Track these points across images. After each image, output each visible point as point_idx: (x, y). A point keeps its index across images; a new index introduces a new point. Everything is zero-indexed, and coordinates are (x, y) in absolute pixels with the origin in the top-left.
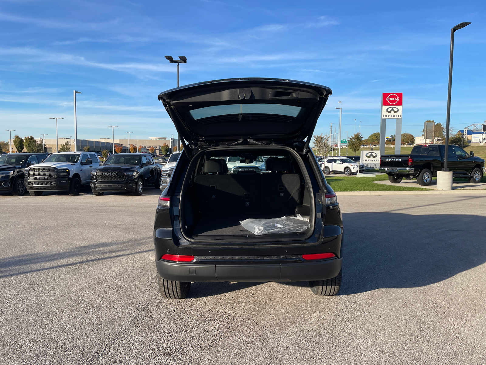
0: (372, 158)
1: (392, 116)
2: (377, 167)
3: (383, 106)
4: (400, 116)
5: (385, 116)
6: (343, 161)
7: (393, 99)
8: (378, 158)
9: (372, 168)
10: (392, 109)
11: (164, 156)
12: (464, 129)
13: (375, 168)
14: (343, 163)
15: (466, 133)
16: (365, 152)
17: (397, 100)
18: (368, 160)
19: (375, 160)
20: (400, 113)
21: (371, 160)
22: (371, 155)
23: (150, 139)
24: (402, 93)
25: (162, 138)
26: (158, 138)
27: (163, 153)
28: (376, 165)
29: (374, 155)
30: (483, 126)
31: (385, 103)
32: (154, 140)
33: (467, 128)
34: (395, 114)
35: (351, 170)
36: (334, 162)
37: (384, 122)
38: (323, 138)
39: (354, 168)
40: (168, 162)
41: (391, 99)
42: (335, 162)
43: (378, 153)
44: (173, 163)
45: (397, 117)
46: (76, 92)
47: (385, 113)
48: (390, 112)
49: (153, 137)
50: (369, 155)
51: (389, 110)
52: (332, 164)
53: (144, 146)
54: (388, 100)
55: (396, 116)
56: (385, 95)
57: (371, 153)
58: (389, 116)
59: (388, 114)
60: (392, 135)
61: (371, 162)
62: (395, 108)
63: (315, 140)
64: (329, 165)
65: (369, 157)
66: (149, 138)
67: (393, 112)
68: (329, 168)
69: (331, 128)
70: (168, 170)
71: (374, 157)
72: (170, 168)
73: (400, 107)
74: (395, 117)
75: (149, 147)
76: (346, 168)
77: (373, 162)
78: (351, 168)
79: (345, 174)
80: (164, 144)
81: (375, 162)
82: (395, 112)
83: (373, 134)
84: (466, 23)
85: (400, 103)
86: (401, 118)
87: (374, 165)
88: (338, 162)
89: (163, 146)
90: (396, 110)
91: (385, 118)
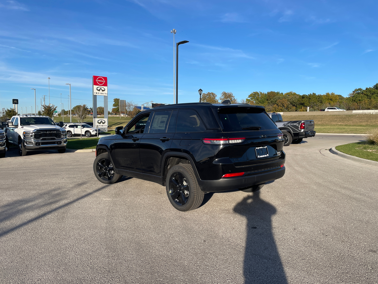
0: (102, 124)
1: (101, 93)
2: (106, 131)
3: (94, 85)
4: (106, 94)
5: (96, 93)
6: (84, 126)
7: (101, 81)
8: (106, 124)
9: (102, 132)
10: (101, 89)
12: (141, 106)
13: (104, 131)
14: (83, 128)
15: (143, 108)
16: (97, 120)
17: (104, 82)
18: (99, 126)
19: (104, 126)
20: (106, 92)
21: (101, 126)
22: (101, 122)
24: (107, 77)
28: (105, 129)
29: (104, 122)
30: (152, 104)
31: (95, 83)
33: (143, 105)
34: (103, 92)
35: (90, 133)
36: (75, 127)
37: (95, 97)
38: (51, 107)
39: (93, 131)
41: (99, 81)
42: (77, 127)
43: (106, 120)
45: (104, 95)
47: (96, 91)
48: (99, 90)
50: (99, 122)
51: (99, 89)
52: (74, 129)
54: (97, 81)
55: (104, 93)
56: (95, 78)
57: (101, 120)
58: (98, 93)
59: (98, 92)
60: (91, 108)
61: (102, 127)
62: (103, 88)
63: (44, 109)
64: (72, 129)
65: (100, 123)
67: (101, 90)
68: (71, 132)
69: (44, 99)
71: (103, 123)
73: (106, 87)
74: (103, 95)
76: (86, 132)
77: (103, 127)
78: (91, 131)
79: (86, 136)
81: (104, 127)
82: (103, 91)
83: (76, 106)
84: (187, 41)
85: (106, 85)
86: (107, 95)
87: (104, 129)
88: (79, 126)
90: (103, 89)
91: (96, 94)
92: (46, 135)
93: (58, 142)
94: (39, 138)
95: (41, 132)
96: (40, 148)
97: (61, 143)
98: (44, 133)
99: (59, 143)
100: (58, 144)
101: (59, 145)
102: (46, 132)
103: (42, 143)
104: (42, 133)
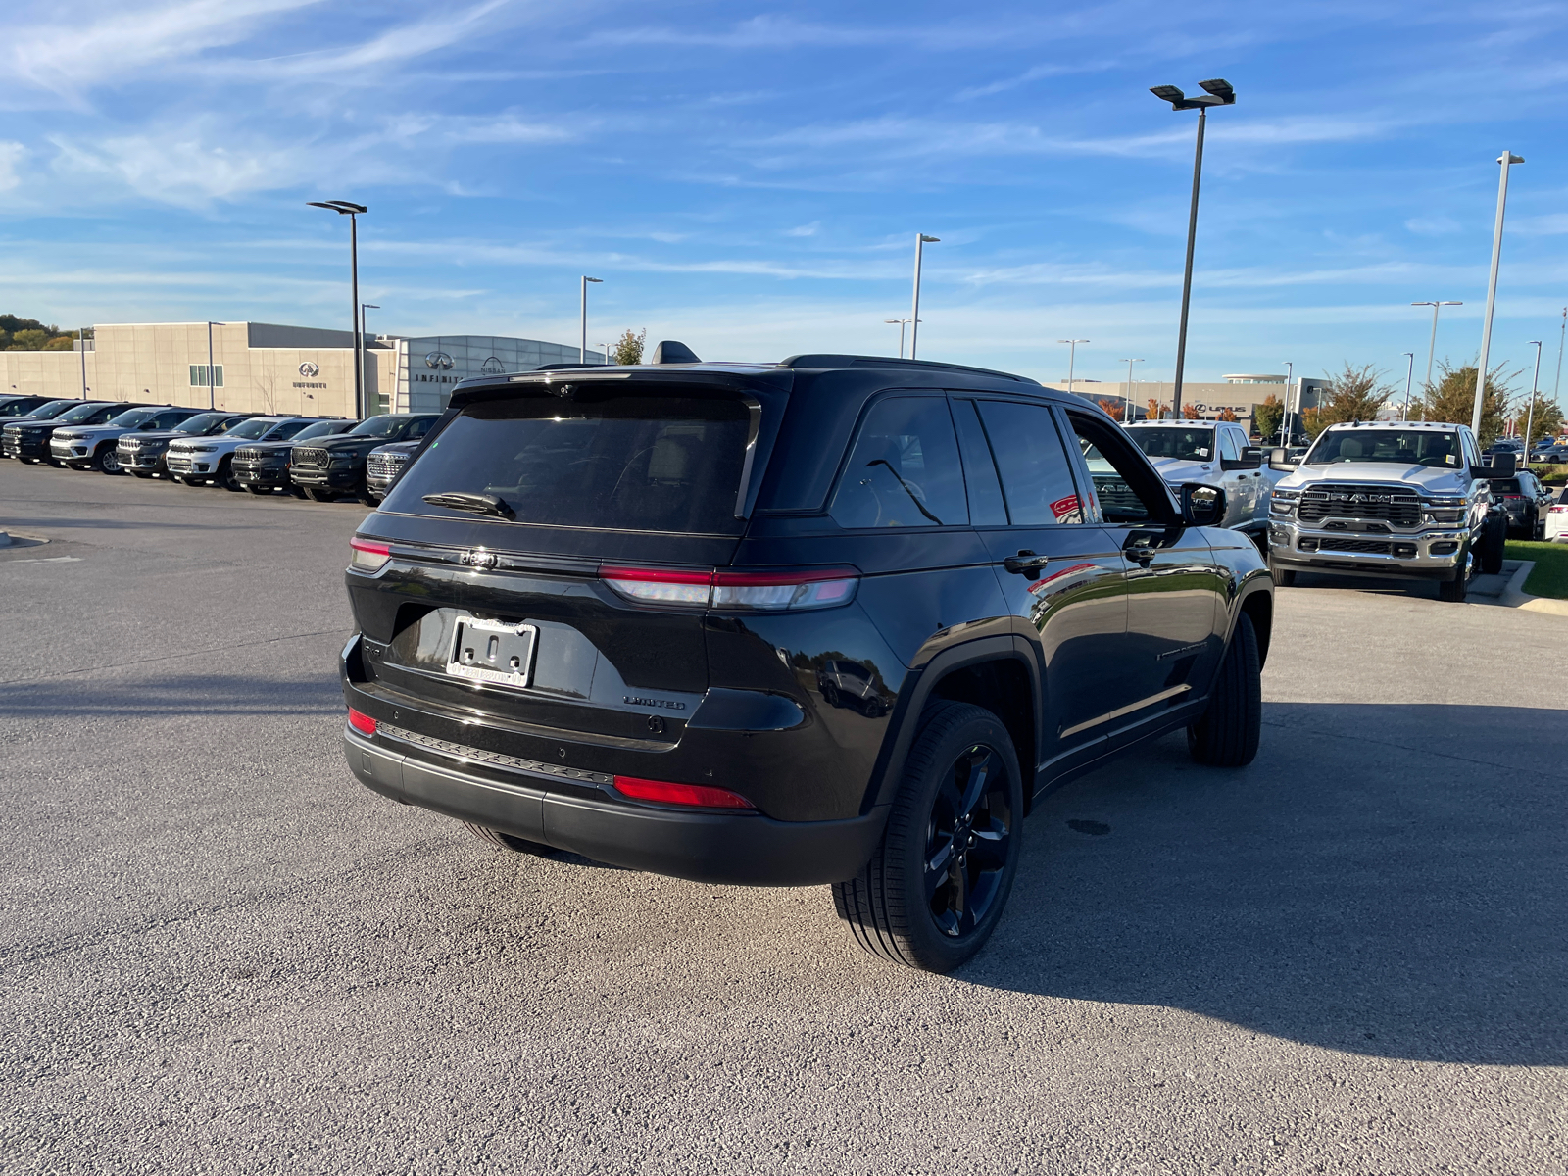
11: (1264, 440)
23: (1226, 382)
25: (1268, 379)
26: (1255, 379)
27: (1262, 431)
32: (1239, 384)
40: (1306, 463)
44: (1323, 469)
46: (923, 239)
49: (1235, 375)
53: (1202, 406)
66: (1223, 377)
70: (1301, 491)
72: (1308, 486)
75: (1218, 409)
80: (1269, 398)
89: (1263, 406)
92: (1348, 509)
93: (1397, 545)
94: (1315, 519)
95: (1328, 494)
96: (1314, 563)
97: (1412, 550)
98: (1339, 500)
99: (1401, 550)
100: (1397, 554)
101: (1404, 562)
102: (1349, 498)
103: (1323, 540)
104: (1330, 501)
